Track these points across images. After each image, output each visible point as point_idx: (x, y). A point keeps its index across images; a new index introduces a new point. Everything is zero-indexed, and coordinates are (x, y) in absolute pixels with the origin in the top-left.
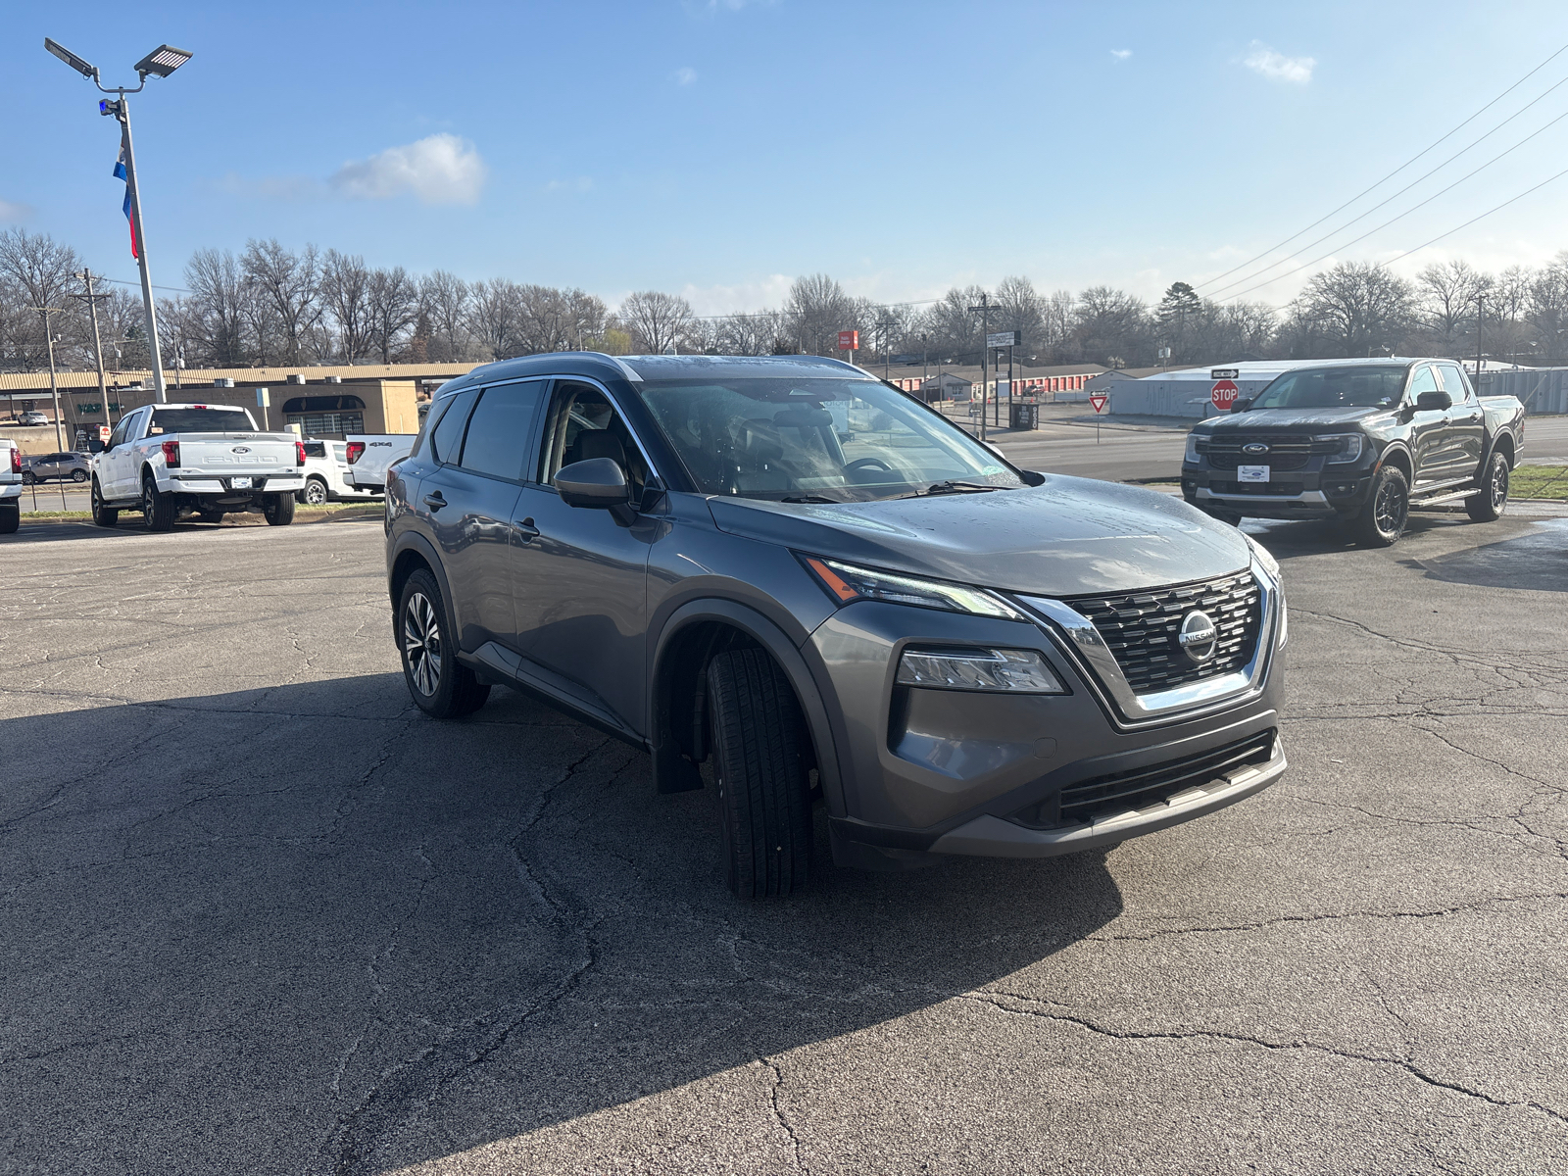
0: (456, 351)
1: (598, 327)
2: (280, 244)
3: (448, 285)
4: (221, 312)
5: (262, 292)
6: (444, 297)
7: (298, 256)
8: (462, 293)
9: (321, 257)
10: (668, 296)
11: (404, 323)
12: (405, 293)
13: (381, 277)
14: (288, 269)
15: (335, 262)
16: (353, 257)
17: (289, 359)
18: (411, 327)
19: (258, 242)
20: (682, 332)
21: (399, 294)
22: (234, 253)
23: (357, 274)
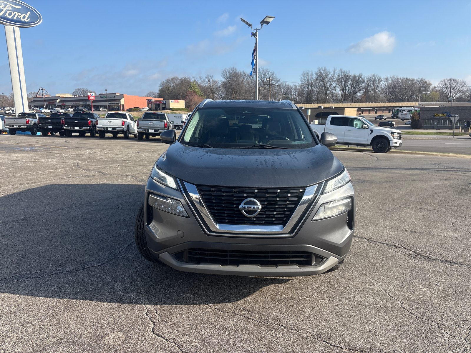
0: (375, 99)
1: (428, 91)
2: (326, 68)
3: (376, 78)
4: (308, 88)
5: (319, 82)
6: (374, 82)
7: (331, 71)
8: (380, 81)
9: (337, 71)
10: (458, 79)
11: (359, 91)
12: (361, 81)
13: (355, 77)
14: (327, 75)
15: (341, 73)
16: (347, 71)
17: (324, 101)
18: (362, 92)
19: (320, 68)
20: (462, 92)
21: (359, 82)
22: (313, 71)
23: (347, 76)
